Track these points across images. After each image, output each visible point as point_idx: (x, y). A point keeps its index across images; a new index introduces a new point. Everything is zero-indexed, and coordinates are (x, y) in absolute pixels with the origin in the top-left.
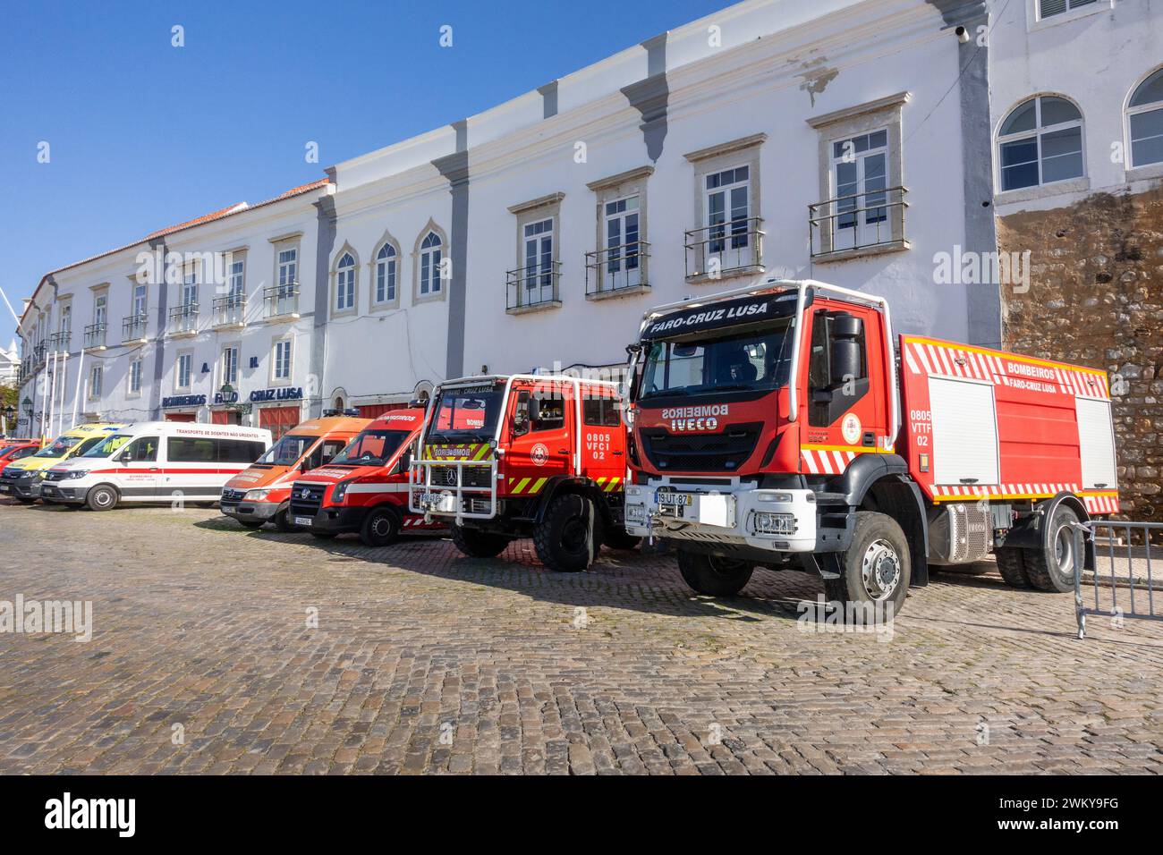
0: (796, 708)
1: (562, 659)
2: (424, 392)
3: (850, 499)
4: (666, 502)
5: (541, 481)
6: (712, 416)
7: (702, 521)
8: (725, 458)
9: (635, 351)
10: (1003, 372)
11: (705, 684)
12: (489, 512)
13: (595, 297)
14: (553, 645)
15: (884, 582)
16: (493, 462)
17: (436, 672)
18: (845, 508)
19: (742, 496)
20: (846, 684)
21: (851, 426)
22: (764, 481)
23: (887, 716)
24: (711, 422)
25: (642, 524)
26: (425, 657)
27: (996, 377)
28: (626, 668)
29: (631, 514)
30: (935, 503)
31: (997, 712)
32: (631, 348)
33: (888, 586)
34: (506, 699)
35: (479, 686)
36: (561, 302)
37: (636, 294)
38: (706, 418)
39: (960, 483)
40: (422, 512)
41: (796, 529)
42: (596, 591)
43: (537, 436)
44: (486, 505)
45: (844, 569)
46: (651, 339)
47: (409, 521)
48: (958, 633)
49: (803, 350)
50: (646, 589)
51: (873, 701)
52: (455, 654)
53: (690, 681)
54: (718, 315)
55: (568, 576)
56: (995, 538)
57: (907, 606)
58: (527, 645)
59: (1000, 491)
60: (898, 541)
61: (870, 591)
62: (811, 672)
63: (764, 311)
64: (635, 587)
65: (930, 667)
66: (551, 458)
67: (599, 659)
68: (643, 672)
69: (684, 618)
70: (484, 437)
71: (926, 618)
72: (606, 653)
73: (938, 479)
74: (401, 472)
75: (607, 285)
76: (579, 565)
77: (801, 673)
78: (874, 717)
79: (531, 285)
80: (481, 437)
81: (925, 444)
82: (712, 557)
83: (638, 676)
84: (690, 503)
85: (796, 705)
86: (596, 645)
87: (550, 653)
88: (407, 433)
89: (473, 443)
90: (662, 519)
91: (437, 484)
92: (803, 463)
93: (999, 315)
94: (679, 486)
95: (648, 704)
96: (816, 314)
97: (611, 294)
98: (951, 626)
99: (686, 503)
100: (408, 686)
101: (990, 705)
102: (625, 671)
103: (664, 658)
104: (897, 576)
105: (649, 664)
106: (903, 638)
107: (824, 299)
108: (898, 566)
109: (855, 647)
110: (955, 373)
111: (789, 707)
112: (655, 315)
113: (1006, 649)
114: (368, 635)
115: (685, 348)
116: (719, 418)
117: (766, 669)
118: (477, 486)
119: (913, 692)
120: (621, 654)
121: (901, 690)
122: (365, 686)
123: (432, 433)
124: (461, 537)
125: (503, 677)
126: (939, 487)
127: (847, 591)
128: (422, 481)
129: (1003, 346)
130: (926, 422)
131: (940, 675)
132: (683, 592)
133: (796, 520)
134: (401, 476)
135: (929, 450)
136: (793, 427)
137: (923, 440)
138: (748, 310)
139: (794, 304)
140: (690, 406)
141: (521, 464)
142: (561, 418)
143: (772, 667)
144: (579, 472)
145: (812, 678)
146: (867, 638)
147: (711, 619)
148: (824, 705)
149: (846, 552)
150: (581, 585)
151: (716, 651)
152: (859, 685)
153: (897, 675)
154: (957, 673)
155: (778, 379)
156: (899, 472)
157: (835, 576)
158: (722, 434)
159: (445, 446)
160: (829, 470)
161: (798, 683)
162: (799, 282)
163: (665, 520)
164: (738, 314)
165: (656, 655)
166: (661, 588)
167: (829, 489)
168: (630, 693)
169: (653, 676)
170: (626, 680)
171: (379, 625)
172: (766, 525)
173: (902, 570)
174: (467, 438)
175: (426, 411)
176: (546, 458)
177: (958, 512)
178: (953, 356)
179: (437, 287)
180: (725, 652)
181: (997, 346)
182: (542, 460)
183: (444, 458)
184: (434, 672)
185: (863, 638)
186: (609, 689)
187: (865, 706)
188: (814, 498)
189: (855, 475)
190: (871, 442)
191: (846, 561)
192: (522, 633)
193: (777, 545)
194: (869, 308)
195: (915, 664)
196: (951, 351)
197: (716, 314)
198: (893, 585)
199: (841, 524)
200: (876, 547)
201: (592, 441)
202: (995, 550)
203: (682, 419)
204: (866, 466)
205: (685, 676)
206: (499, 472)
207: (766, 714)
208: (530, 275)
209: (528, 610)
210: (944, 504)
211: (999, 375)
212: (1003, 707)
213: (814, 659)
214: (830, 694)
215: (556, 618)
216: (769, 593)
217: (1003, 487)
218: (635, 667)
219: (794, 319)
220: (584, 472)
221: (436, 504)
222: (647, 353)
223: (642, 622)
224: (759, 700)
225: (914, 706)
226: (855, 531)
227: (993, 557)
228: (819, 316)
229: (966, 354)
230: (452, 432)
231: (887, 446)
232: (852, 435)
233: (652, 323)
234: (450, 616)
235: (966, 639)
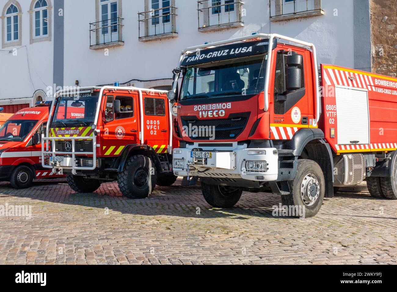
0: (271, 257)
1: (146, 241)
2: (39, 97)
3: (295, 152)
4: (197, 156)
5: (121, 148)
6: (222, 109)
7: (217, 166)
8: (229, 132)
9: (177, 73)
10: (372, 84)
11: (224, 249)
12: (92, 166)
13: (144, 39)
14: (139, 235)
15: (312, 196)
16: (93, 137)
17: (79, 250)
18: (292, 157)
19: (239, 152)
20: (295, 245)
21: (296, 113)
22: (250, 143)
23: (316, 258)
24: (222, 112)
25: (183, 169)
26: (71, 243)
27: (369, 87)
28: (182, 244)
29: (176, 164)
30: (337, 154)
31: (368, 254)
32: (176, 71)
33: (313, 198)
34: (121, 260)
35: (105, 256)
36: (123, 42)
37: (169, 38)
38: (219, 110)
39: (350, 143)
40: (51, 167)
41: (268, 169)
42: (155, 208)
43: (118, 122)
44: (90, 162)
45: (292, 189)
46: (186, 66)
47: (39, 173)
48: (349, 220)
49: (271, 72)
50: (184, 206)
51: (309, 252)
52: (87, 241)
53: (216, 248)
54: (225, 53)
55: (138, 201)
56: (367, 172)
57: (322, 209)
58: (125, 235)
59: (370, 148)
60: (319, 175)
61: (304, 201)
62: (277, 241)
63: (251, 51)
64: (177, 205)
65: (335, 236)
66: (126, 134)
67: (166, 240)
68: (190, 245)
69: (208, 219)
70: (87, 123)
71: (332, 214)
72: (169, 237)
73: (339, 142)
74: (33, 145)
75: (152, 32)
76: (144, 195)
77: (272, 242)
78: (309, 259)
79: (105, 31)
80: (85, 123)
81: (333, 123)
82: (220, 186)
83: (189, 247)
84: (211, 157)
85: (271, 256)
86: (163, 234)
87: (139, 239)
88: (35, 122)
89: (81, 126)
90: (195, 166)
91: (59, 150)
92: (271, 134)
93: (370, 52)
94: (204, 148)
95: (197, 259)
96: (278, 53)
97: (154, 38)
98: (345, 217)
99: (209, 157)
100: (66, 258)
101: (364, 251)
102: (181, 245)
103: (200, 238)
104: (318, 193)
105: (193, 241)
106: (321, 224)
107: (282, 44)
108: (318, 187)
109: (297, 229)
110: (348, 85)
111: (268, 257)
112: (188, 52)
113: (372, 226)
114: (34, 234)
115: (205, 71)
116: (226, 110)
117: (254, 241)
118: (84, 151)
119: (328, 247)
120: (177, 237)
121: (322, 246)
122: (42, 258)
123: (55, 121)
124: (73, 181)
125: (117, 251)
126: (340, 146)
127: (293, 201)
128: (49, 150)
129: (372, 69)
130: (334, 111)
131: (341, 239)
132: (204, 206)
133: (268, 164)
134: (35, 146)
135: (335, 126)
136: (266, 115)
137: (332, 121)
138: (241, 50)
139: (267, 47)
140: (210, 104)
141: (109, 138)
142: (132, 111)
143: (257, 240)
144: (143, 142)
145: (278, 243)
146: (303, 224)
147: (222, 219)
148: (285, 255)
149: (293, 181)
150: (147, 205)
151: (228, 234)
152: (301, 245)
153: (319, 240)
154: (348, 238)
155: (258, 88)
156: (320, 138)
157: (287, 193)
158: (228, 119)
159: (63, 129)
160: (284, 137)
161: (271, 246)
162: (269, 35)
163: (197, 167)
164: (236, 52)
165: (196, 237)
166: (192, 205)
167: (285, 147)
168: (186, 255)
169: (196, 247)
170: (182, 249)
171: (38, 229)
172: (251, 168)
173: (320, 189)
174: (76, 124)
175: (50, 108)
176: (124, 134)
177: (349, 159)
178: (348, 76)
179: (45, 32)
180: (232, 234)
181: (368, 70)
182: (121, 136)
183: (63, 135)
184: (78, 250)
185: (301, 224)
186: (175, 254)
187: (305, 255)
188: (277, 152)
189: (298, 140)
190: (306, 122)
191: (293, 185)
192: (121, 230)
193: (258, 178)
194: (305, 49)
195: (328, 235)
196: (347, 73)
197: (224, 52)
198: (316, 197)
199: (291, 166)
200: (308, 178)
201: (150, 124)
202: (367, 179)
203: (205, 111)
204: (303, 134)
205: (213, 246)
206: (97, 143)
207: (257, 260)
208: (104, 26)
209: (121, 219)
210: (342, 154)
211: (370, 85)
212: (371, 251)
213: (278, 235)
214: (287, 250)
215: (137, 222)
216: (250, 205)
217: (371, 145)
218: (186, 243)
219: (267, 56)
220: (146, 142)
221: (60, 162)
222: (184, 74)
223: (185, 222)
224: (252, 254)
225: (328, 253)
226: (298, 169)
227: (365, 183)
228: (280, 54)
229: (354, 74)
230: (66, 120)
231: (314, 124)
232: (296, 118)
233: (187, 57)
234: (78, 223)
235: (352, 223)
